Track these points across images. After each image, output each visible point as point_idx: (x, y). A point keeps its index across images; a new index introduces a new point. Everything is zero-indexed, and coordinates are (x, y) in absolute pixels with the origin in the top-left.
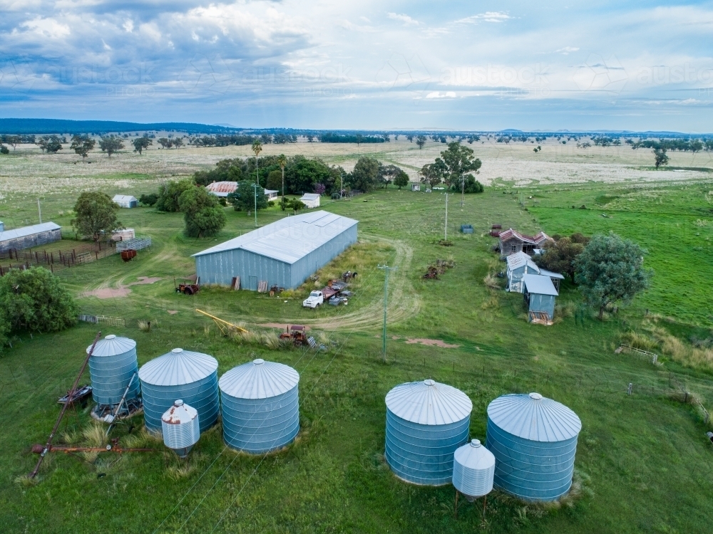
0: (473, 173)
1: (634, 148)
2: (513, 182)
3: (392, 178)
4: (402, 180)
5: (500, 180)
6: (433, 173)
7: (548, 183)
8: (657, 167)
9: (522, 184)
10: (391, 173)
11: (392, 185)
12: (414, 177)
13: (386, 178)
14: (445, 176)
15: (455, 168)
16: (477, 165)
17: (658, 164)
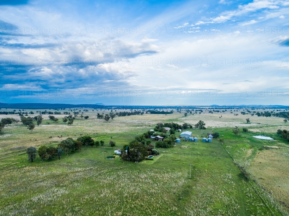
0: (204, 126)
1: (252, 116)
2: (212, 127)
3: (189, 127)
4: (191, 127)
5: (209, 127)
6: (197, 126)
7: (219, 127)
8: (247, 123)
9: (213, 127)
10: (189, 126)
11: (189, 128)
12: (193, 126)
13: (188, 127)
14: (199, 126)
15: (201, 125)
16: (205, 124)
17: (247, 122)
